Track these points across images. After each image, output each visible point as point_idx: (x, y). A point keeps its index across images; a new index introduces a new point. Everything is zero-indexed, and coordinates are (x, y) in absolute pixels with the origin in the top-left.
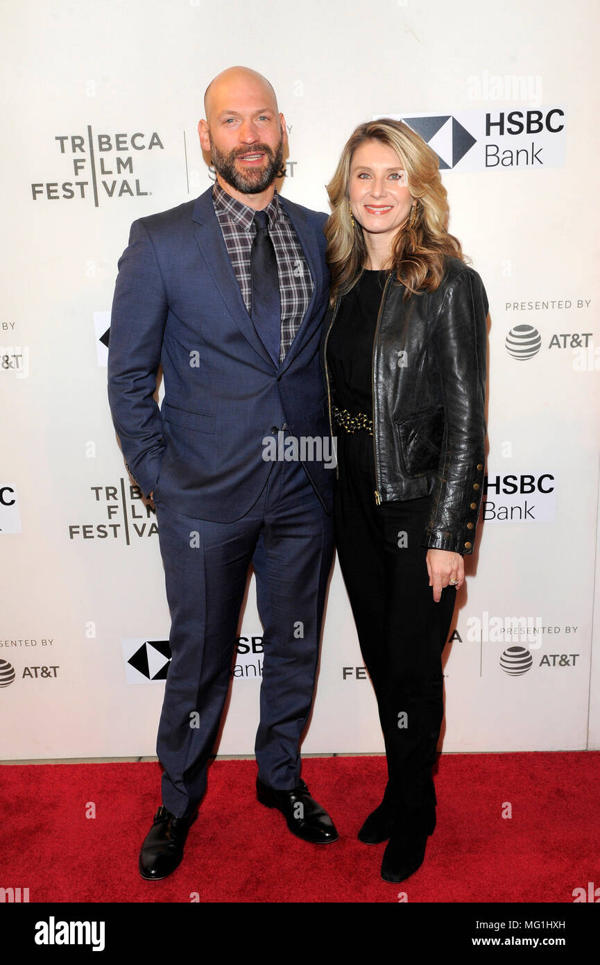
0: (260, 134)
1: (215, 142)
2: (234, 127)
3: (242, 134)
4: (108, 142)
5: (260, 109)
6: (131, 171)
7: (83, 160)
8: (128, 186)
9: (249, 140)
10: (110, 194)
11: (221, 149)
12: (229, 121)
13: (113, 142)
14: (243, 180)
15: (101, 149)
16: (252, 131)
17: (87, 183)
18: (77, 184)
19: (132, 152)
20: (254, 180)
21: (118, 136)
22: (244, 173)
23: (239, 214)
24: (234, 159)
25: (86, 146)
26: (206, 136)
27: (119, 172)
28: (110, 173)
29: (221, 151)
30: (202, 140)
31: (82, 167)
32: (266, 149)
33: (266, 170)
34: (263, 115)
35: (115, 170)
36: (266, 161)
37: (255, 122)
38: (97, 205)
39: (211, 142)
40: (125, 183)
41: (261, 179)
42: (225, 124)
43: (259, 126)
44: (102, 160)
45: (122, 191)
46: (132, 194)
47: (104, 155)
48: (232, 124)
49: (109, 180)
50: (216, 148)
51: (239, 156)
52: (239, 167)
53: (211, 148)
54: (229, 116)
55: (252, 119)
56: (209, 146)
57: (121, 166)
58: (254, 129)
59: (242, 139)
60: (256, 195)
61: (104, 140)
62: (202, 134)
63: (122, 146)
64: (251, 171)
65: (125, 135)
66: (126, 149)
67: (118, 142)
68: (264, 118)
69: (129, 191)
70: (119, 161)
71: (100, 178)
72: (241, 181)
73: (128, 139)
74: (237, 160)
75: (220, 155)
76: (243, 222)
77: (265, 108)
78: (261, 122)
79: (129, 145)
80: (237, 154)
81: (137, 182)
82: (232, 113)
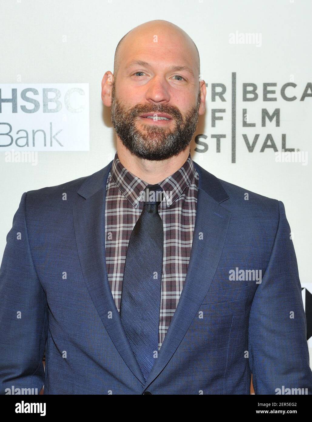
0: (171, 95)
1: (118, 95)
2: (143, 81)
3: (150, 90)
4: (254, 92)
5: (176, 65)
6: (278, 124)
7: (223, 111)
8: (272, 141)
9: (157, 97)
10: (251, 149)
11: (122, 103)
12: (139, 74)
13: (260, 91)
14: (141, 140)
15: (245, 99)
16: (163, 87)
17: (224, 136)
18: (213, 136)
19: (281, 103)
20: (154, 143)
21: (266, 85)
22: (145, 132)
23: (129, 187)
24: (134, 116)
25: (228, 96)
26: (109, 90)
27: (264, 124)
28: (253, 125)
29: (121, 105)
30: (104, 94)
31: (221, 118)
32: (175, 112)
33: (171, 134)
34: (180, 73)
35: (259, 122)
36: (172, 125)
37: (169, 80)
38: (234, 161)
39: (113, 95)
40: (269, 137)
41: (163, 142)
42: (133, 77)
43: (172, 85)
44: (245, 112)
45: (265, 146)
46: (276, 150)
47: (248, 105)
48: (141, 77)
49: (251, 133)
50: (117, 102)
51: (142, 114)
52: (140, 125)
53: (112, 102)
54: (140, 68)
55: (165, 76)
56: (110, 101)
57: (267, 119)
58: (165, 87)
59: (149, 95)
60: (154, 162)
61: (250, 89)
62: (105, 87)
63: (269, 96)
64: (154, 132)
65: (274, 85)
66: (275, 99)
67: (266, 92)
68: (179, 78)
69: (273, 146)
70: (265, 112)
71: (240, 130)
72: (139, 141)
73: (278, 89)
74: (138, 118)
75: (119, 110)
76: (132, 196)
77: (183, 66)
78: (177, 82)
79: (278, 95)
80: (139, 112)
81: (284, 137)
82: (143, 64)
